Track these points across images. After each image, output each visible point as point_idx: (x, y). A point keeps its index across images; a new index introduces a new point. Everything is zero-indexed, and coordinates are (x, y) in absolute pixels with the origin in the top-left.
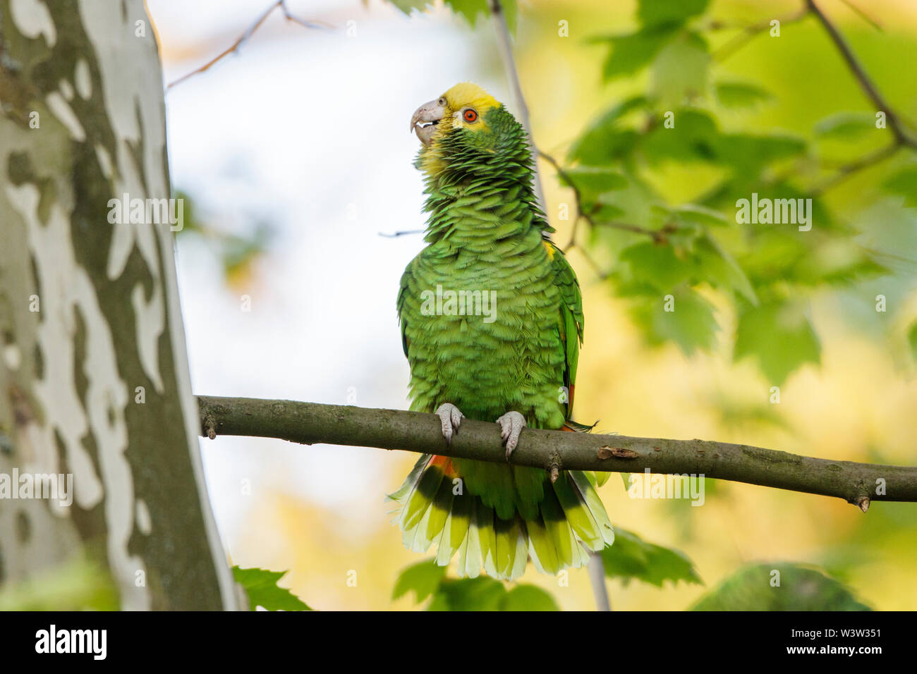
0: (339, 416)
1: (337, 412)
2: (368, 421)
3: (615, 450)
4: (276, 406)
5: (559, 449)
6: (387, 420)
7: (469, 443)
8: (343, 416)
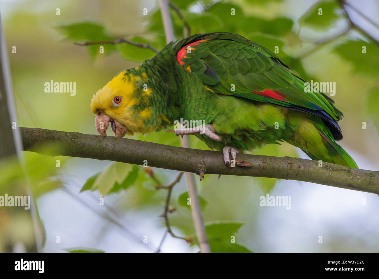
0: (71, 139)
1: (70, 136)
2: (89, 142)
3: (238, 161)
4: (34, 132)
5: (205, 161)
6: (101, 142)
7: (150, 156)
8: (74, 138)
